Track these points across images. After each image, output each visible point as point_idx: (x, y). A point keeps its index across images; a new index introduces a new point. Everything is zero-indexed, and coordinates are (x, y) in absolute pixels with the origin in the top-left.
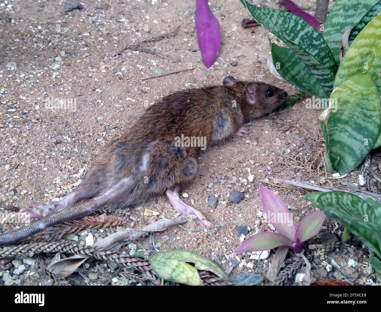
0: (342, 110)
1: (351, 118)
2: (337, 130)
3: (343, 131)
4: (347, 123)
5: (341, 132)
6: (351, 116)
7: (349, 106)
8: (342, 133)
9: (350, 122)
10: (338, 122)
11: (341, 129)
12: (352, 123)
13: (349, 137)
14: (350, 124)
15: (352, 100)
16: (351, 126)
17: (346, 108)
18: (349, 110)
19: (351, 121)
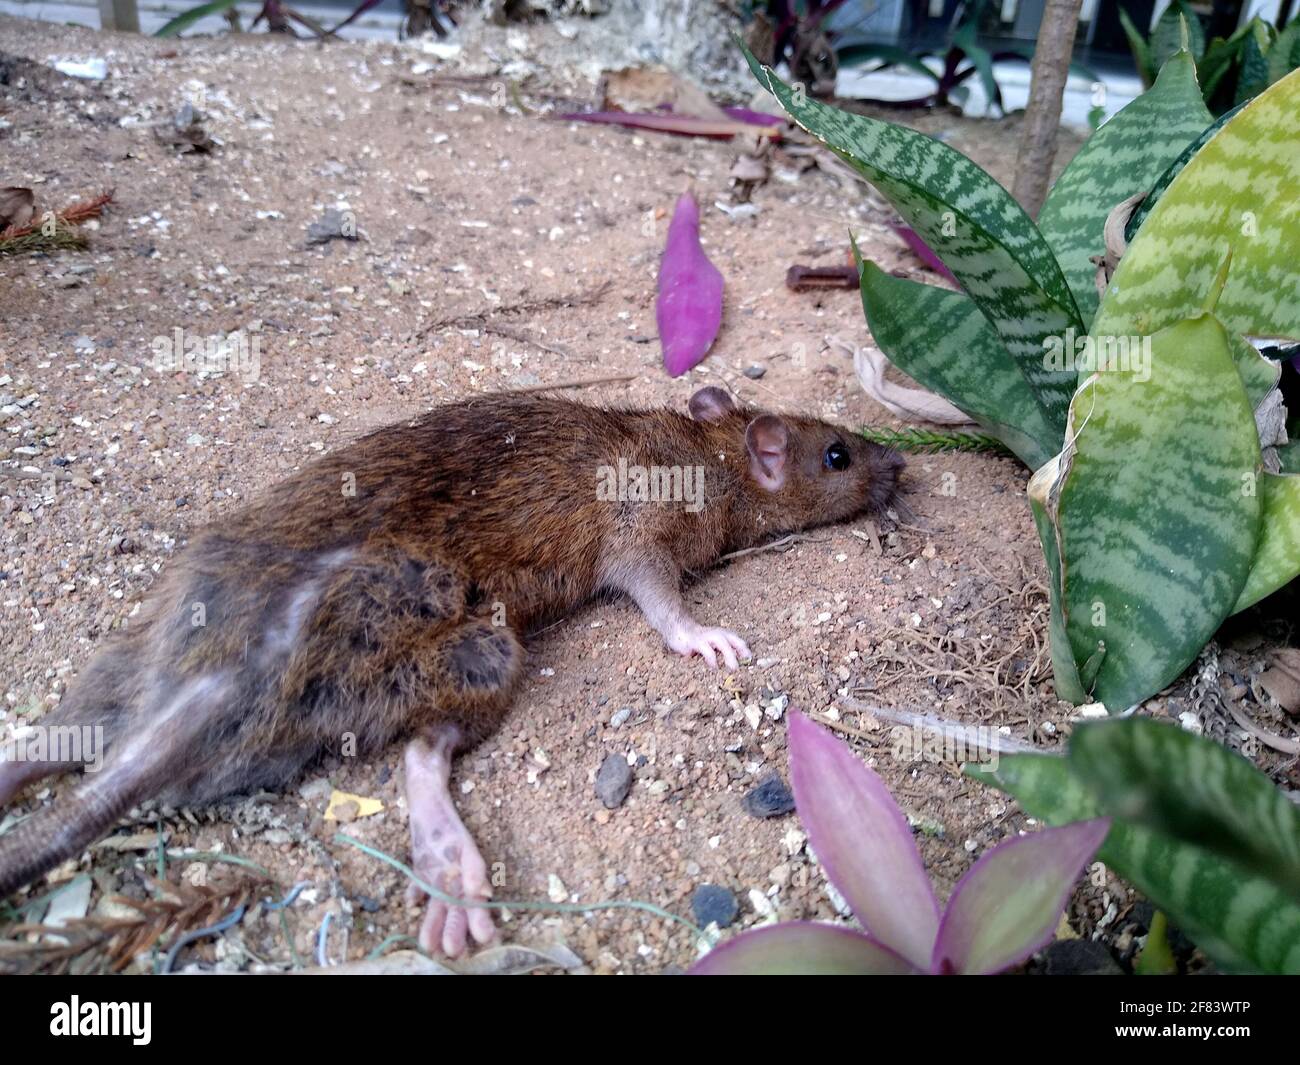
0: (1113, 463)
1: (1145, 494)
2: (1092, 539)
3: (1115, 546)
4: (1130, 514)
5: (1108, 547)
6: (1148, 486)
7: (1141, 447)
8: (1112, 552)
9: (1141, 510)
10: (1098, 511)
11: (1108, 537)
12: (1151, 513)
13: (1138, 567)
14: (1144, 519)
15: (1150, 425)
16: (1146, 526)
17: (1128, 458)
18: (1137, 466)
19: (1145, 504)
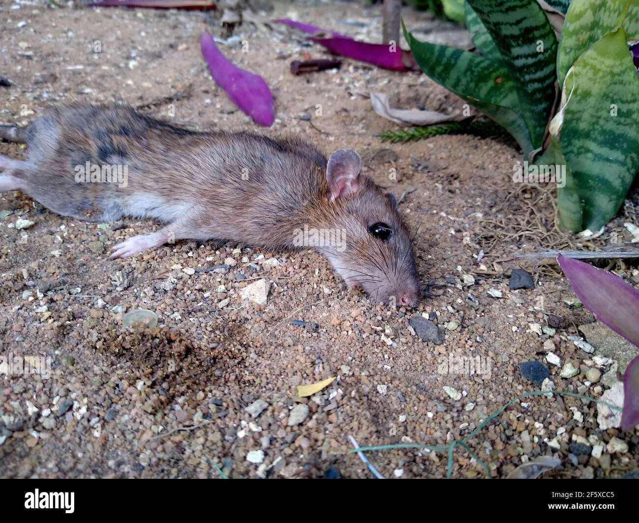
0: (580, 111)
1: (593, 124)
2: (572, 152)
3: (581, 153)
4: (587, 135)
5: (579, 154)
6: (594, 120)
7: (592, 101)
8: (580, 156)
9: (592, 132)
10: (573, 137)
11: (579, 149)
12: (596, 133)
13: (594, 160)
14: (594, 137)
15: (596, 89)
16: (595, 140)
17: (585, 108)
18: (590, 111)
19: (594, 129)
